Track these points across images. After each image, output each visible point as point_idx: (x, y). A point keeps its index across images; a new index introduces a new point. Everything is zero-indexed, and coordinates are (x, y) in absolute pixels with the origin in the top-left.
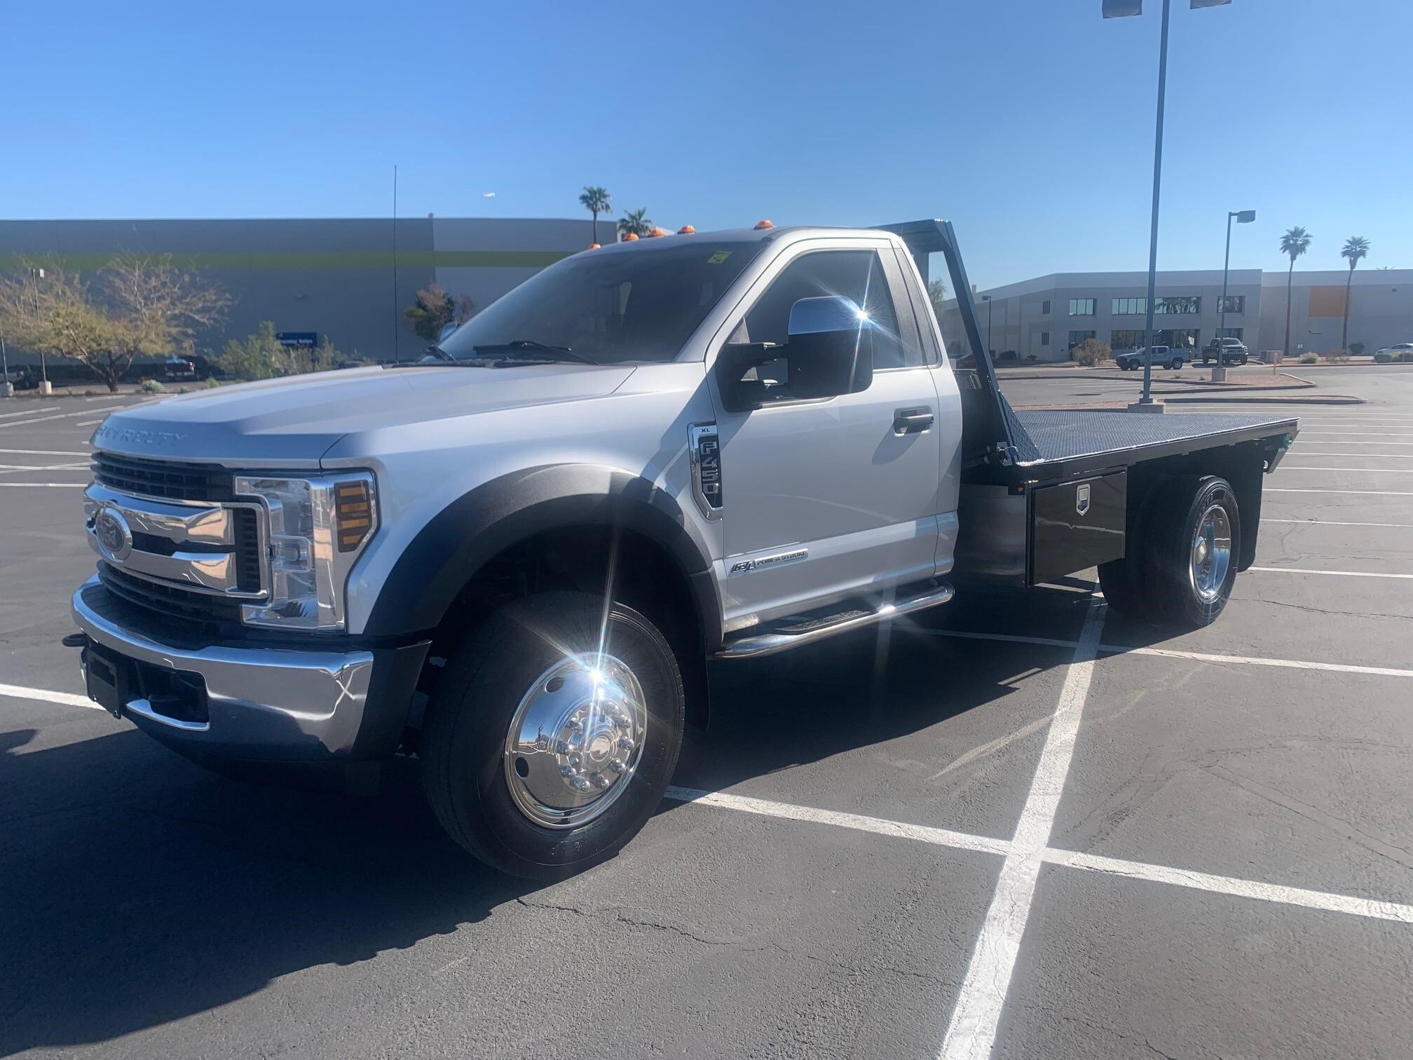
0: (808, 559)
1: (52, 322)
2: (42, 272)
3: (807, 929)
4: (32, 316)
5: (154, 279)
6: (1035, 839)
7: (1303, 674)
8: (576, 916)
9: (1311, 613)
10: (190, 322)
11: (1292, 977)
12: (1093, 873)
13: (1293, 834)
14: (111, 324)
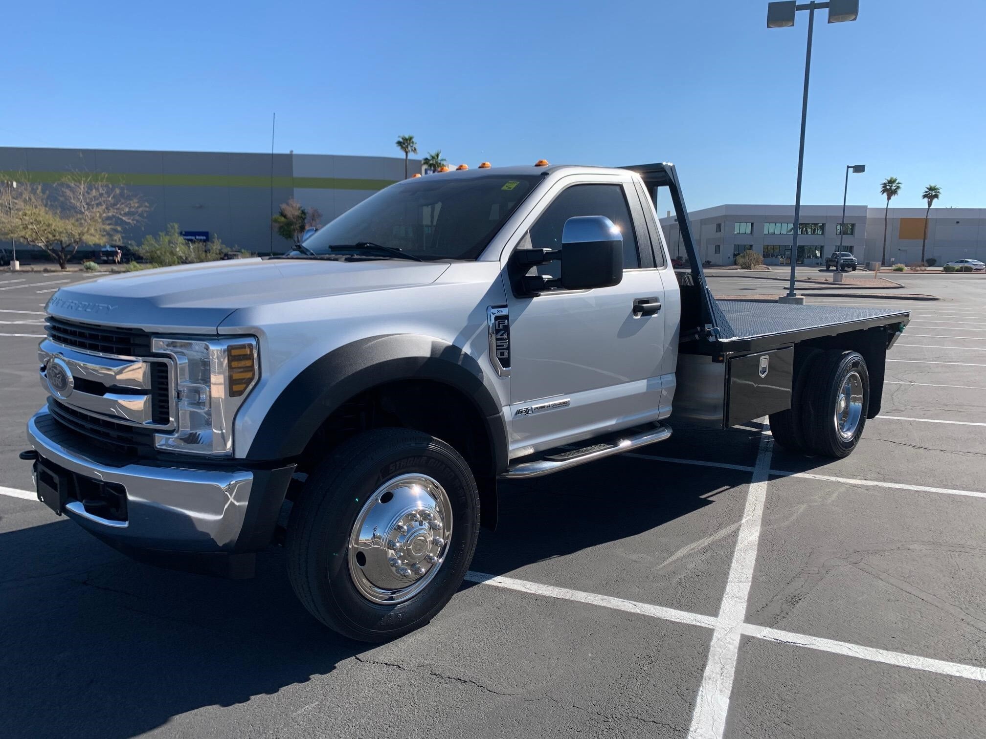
0: (570, 406)
1: (21, 219)
2: (15, 184)
3: (572, 684)
4: (7, 214)
5: (94, 191)
6: (734, 617)
7: (917, 495)
8: (399, 671)
9: (918, 450)
10: (119, 222)
11: (931, 728)
12: (779, 644)
13: (921, 616)
14: (63, 221)
